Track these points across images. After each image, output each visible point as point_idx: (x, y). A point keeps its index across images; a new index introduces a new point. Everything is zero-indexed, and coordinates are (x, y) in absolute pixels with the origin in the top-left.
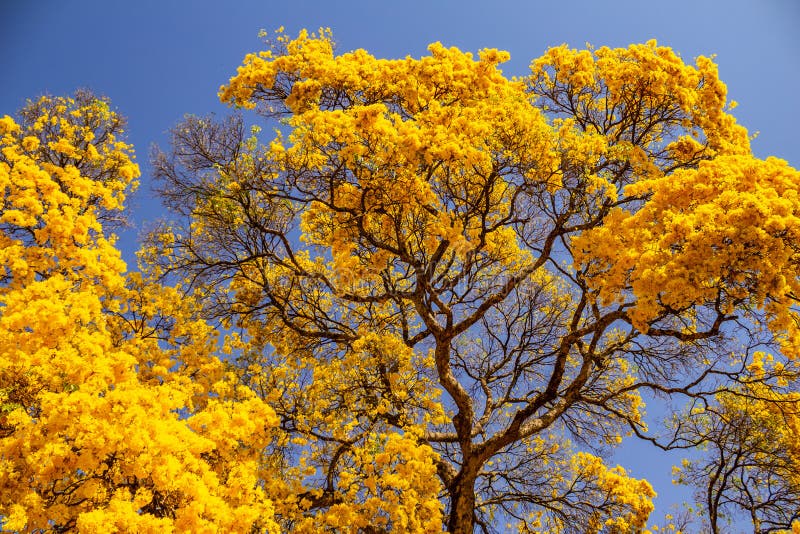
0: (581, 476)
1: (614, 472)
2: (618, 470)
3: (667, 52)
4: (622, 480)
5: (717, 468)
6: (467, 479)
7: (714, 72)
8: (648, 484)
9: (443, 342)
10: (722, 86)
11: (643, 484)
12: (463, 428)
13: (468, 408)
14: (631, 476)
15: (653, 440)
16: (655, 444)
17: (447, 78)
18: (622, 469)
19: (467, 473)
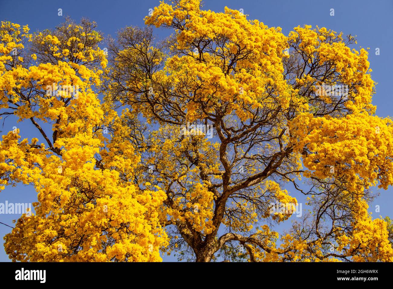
0: (269, 190)
1: (283, 192)
2: (285, 192)
3: (348, 50)
4: (286, 196)
5: (325, 201)
6: (224, 200)
7: (366, 59)
8: (296, 200)
9: (224, 144)
10: (368, 63)
11: (294, 200)
12: (226, 180)
13: (229, 172)
14: (290, 195)
15: (302, 191)
16: (302, 192)
17: (252, 47)
18: (287, 191)
19: (224, 198)
